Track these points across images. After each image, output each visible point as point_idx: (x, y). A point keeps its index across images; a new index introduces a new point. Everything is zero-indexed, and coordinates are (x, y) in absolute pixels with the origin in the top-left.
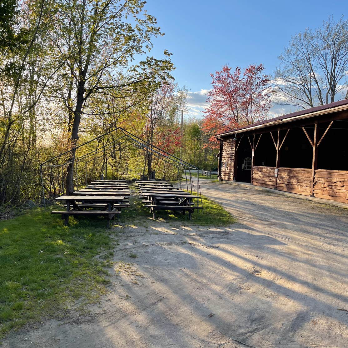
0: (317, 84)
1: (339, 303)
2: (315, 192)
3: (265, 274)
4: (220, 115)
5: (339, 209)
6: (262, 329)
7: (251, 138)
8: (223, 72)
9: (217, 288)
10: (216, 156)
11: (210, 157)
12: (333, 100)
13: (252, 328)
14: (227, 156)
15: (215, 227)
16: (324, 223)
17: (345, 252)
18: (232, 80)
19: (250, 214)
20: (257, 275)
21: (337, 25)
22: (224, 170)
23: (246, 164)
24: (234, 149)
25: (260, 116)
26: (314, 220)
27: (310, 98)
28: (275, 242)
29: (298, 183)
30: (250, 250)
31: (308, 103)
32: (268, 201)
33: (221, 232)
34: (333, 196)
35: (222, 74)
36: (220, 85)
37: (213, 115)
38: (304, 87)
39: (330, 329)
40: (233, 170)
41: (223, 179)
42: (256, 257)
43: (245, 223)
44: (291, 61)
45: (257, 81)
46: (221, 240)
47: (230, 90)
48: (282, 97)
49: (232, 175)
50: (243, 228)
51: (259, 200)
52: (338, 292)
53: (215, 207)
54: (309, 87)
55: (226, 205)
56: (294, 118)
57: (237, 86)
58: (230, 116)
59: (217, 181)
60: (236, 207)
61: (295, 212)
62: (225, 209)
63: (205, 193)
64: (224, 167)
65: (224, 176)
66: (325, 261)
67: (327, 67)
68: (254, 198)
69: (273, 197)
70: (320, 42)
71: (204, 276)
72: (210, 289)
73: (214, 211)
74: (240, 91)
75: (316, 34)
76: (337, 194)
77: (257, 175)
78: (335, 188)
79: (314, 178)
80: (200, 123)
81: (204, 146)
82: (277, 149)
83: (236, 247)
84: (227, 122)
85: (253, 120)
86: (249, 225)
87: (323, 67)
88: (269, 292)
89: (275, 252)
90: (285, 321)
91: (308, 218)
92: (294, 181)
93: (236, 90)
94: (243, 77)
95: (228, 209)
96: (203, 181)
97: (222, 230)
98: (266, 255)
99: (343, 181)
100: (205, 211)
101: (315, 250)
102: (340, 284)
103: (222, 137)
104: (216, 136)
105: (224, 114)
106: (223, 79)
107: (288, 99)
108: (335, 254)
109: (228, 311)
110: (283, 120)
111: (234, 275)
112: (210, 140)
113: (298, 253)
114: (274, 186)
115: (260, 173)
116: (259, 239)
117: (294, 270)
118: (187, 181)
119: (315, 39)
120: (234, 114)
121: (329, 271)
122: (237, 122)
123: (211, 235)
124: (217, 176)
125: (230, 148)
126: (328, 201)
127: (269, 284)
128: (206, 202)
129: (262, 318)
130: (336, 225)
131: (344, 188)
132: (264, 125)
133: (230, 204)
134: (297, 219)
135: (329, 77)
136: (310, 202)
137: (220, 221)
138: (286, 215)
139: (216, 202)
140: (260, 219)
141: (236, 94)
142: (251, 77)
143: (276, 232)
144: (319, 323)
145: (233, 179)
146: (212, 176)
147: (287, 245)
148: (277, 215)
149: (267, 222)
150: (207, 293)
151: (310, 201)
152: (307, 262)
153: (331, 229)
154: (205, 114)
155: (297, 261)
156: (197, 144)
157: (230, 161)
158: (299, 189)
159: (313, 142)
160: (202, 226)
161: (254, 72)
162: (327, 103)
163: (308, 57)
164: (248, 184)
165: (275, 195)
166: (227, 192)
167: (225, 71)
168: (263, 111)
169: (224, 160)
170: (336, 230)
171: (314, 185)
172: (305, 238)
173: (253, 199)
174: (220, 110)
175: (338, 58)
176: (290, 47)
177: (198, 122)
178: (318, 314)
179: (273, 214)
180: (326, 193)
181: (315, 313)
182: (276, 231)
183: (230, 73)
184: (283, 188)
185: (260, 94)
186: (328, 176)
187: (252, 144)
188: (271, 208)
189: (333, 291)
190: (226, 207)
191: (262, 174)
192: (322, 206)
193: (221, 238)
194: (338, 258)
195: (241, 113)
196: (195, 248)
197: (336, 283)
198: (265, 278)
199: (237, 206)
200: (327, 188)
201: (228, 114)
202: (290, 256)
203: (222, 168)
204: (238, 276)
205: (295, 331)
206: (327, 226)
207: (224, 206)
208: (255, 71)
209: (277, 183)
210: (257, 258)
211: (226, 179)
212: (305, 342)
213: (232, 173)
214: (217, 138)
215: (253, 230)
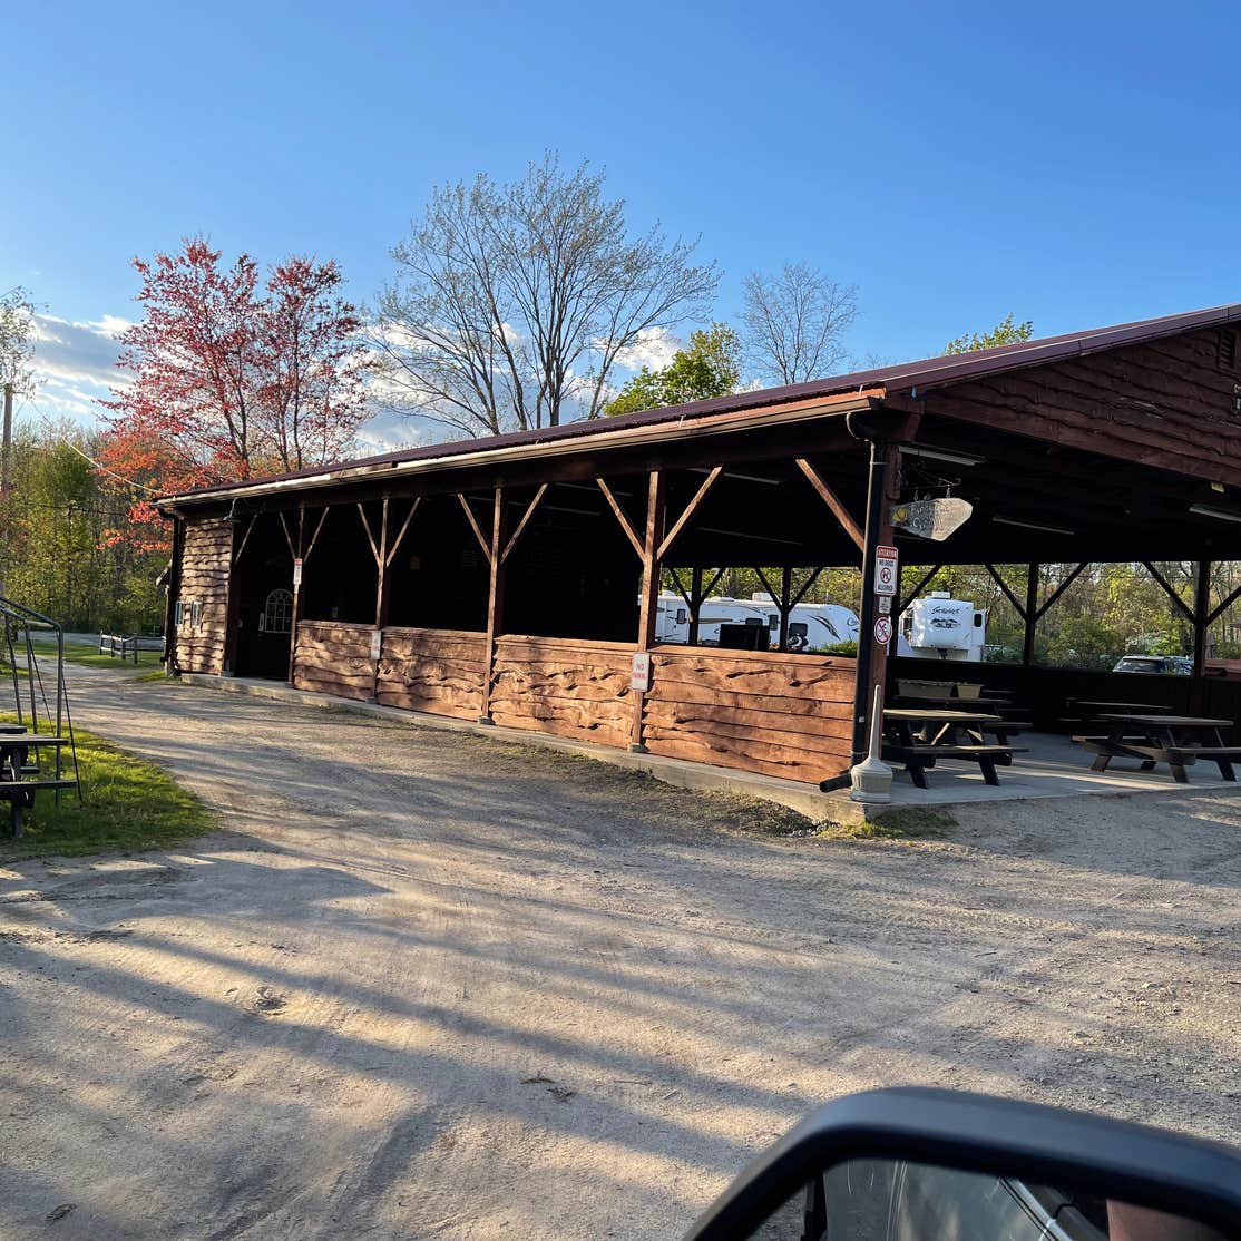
0: (511, 360)
1: (528, 1059)
2: (494, 707)
3: (301, 1010)
4: (176, 424)
5: (560, 759)
6: (262, 1214)
7: (292, 518)
8: (188, 261)
9: (97, 1097)
10: (158, 580)
11: (135, 584)
12: (554, 417)
13: (226, 1221)
14: (202, 580)
15: (127, 856)
16: (514, 805)
17: (564, 893)
18: (222, 299)
19: (272, 795)
20: (270, 1016)
21: (568, 185)
22: (187, 634)
23: (271, 614)
24: (228, 557)
25: (330, 443)
26: (483, 800)
27: (490, 405)
28: (352, 886)
29: (445, 678)
30: (255, 926)
31: (482, 419)
32: (343, 745)
33: (147, 874)
34: (546, 718)
35: (182, 269)
36: (176, 310)
37: (144, 418)
38: (472, 365)
39: (493, 1152)
40: (221, 632)
41: (185, 666)
42: (275, 951)
43: (250, 827)
44: (431, 273)
45: (318, 320)
46: (148, 903)
47: (217, 333)
48: (403, 387)
49: (219, 655)
50: (240, 849)
51: (314, 741)
52: (531, 1023)
53: (134, 778)
54: (488, 368)
55: (186, 768)
56: (435, 461)
57: (242, 325)
58: (215, 431)
59: (160, 677)
60: (225, 771)
61: (432, 776)
62: (179, 782)
63: (102, 724)
64: (188, 623)
65: (187, 658)
66: (502, 929)
67: (538, 316)
68: (294, 735)
69: (361, 730)
70: (521, 229)
71: (49, 1060)
72: (68, 1108)
73: (133, 794)
74: (257, 345)
75: (506, 199)
76: (557, 713)
77: (311, 652)
78: (550, 695)
79: (493, 662)
80: (95, 446)
81: (111, 537)
82: (380, 563)
83: (201, 923)
84: (205, 456)
85: (304, 454)
86: (265, 835)
87: (528, 313)
88: (309, 1069)
89: (347, 921)
90: (350, 1164)
91: (468, 796)
92: (432, 673)
93: (241, 337)
94: (267, 297)
95: (193, 783)
96: (98, 678)
97: (155, 866)
98: (315, 936)
99: (572, 672)
100: (90, 798)
101: (478, 898)
102: (539, 997)
103: (179, 507)
104: (156, 500)
105: (193, 423)
106: (186, 288)
107: (423, 397)
108: (535, 902)
109: (136, 1177)
110: (400, 466)
111: (179, 1033)
112: (132, 516)
113: (424, 915)
114: (368, 692)
115: (320, 646)
116: (296, 882)
117: (404, 975)
118: (16, 678)
119: (505, 218)
120: (231, 425)
121: (510, 960)
122: (245, 455)
123: (104, 890)
124: (163, 655)
125: (212, 550)
126: (532, 734)
127: (309, 1041)
128: (101, 761)
129: (268, 1171)
130: (546, 810)
131: (574, 693)
132: (336, 475)
133: (203, 764)
134: (433, 802)
135: (545, 346)
136: (480, 740)
137: (149, 830)
138: (403, 790)
139: (143, 756)
140: (309, 811)
141: (239, 353)
142: (295, 302)
143: (361, 852)
144: (461, 1141)
145: (224, 668)
146: (142, 655)
147: (393, 892)
148: (372, 793)
149: (334, 819)
150: (54, 1128)
151: (480, 736)
152: (449, 942)
153: (532, 824)
154: (111, 414)
155: (419, 941)
156: (82, 530)
157: (210, 600)
158: (449, 701)
159: (490, 548)
160: (66, 855)
161: (305, 285)
162: (539, 426)
163: (483, 270)
164: (278, 687)
165: (369, 722)
166: (194, 715)
167: (194, 260)
168: (339, 429)
169: (188, 597)
170: (547, 825)
171: (492, 686)
172: (452, 862)
173: (292, 741)
174: (176, 404)
175: (568, 292)
176: (430, 227)
177: (85, 440)
178: (462, 1112)
179: (357, 789)
180: (525, 708)
181: (452, 1109)
182: (359, 848)
183: (216, 272)
184: (398, 699)
185: (327, 369)
186: (532, 655)
187: (295, 542)
188: (352, 770)
189: (516, 1022)
190: (183, 773)
191: (327, 650)
192: (512, 751)
193: (145, 896)
194: (543, 913)
195: (258, 425)
196: (23, 949)
197: (527, 995)
198: (296, 1023)
199: (229, 768)
200: (530, 695)
201: (211, 425)
202: (398, 930)
203: (180, 628)
204: (193, 1034)
205: (381, 1189)
206: (523, 816)
207: (177, 772)
208: (310, 283)
209: (377, 681)
210: (281, 952)
211: (197, 667)
212: (408, 1221)
213: (220, 646)
214: (162, 512)
215: (278, 851)
